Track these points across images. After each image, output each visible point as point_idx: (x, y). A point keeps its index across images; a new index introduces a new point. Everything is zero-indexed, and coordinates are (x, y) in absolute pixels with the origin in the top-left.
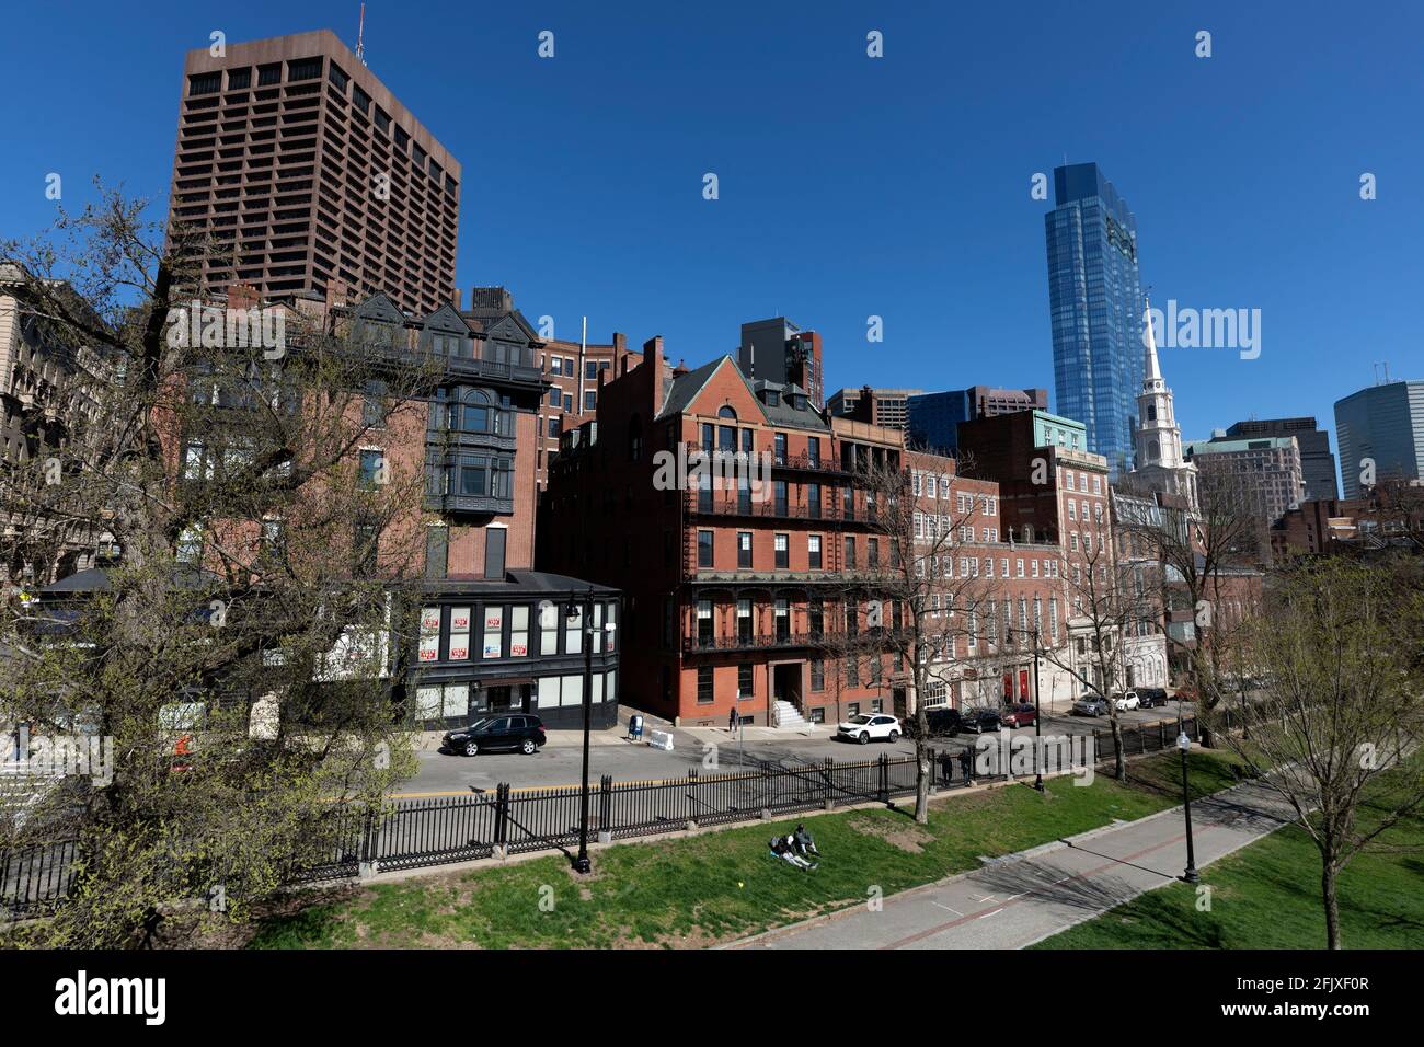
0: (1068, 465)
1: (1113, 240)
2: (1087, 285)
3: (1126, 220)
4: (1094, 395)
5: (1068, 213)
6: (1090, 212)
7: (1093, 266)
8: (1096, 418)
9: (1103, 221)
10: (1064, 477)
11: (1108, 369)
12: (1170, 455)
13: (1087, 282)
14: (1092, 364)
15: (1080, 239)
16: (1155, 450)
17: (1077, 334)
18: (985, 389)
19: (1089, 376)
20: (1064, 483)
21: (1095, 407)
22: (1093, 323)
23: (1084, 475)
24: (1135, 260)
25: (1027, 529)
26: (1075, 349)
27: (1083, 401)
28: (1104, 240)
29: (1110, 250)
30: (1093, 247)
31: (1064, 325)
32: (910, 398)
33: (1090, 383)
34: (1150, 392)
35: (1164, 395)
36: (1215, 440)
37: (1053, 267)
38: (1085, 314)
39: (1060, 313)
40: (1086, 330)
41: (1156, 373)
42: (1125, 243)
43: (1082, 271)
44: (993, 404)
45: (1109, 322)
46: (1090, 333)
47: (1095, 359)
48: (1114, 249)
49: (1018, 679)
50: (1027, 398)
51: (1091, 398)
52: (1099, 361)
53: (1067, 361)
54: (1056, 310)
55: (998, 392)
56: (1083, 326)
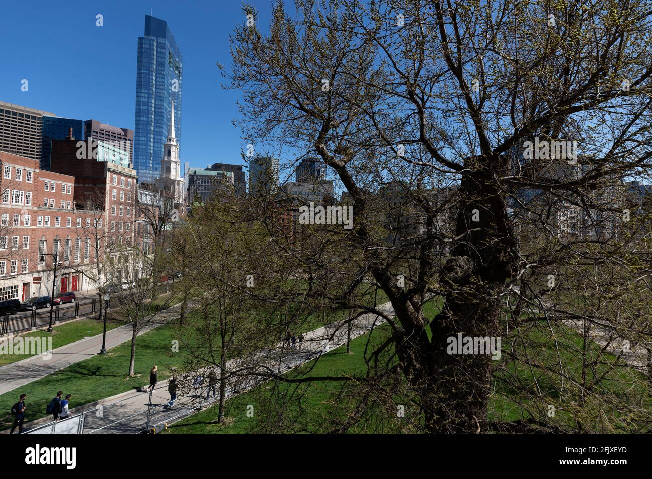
0: (114, 172)
1: (171, 64)
2: (156, 82)
3: (178, 56)
4: (154, 139)
5: (150, 42)
6: (161, 46)
7: (160, 74)
8: (154, 150)
9: (167, 53)
10: (112, 178)
11: (162, 128)
12: (175, 174)
13: (156, 81)
14: (155, 123)
15: (155, 58)
16: (168, 170)
17: (148, 106)
18: (98, 123)
19: (153, 129)
20: (111, 181)
21: (154, 145)
22: (157, 103)
23: (123, 178)
24: (181, 78)
25: (89, 203)
26: (147, 113)
27: (148, 141)
28: (167, 63)
29: (169, 69)
30: (161, 64)
31: (142, 99)
32: (43, 117)
33: (152, 132)
34: (169, 143)
35: (175, 146)
36: (207, 169)
37: (140, 67)
38: (154, 97)
39: (141, 92)
40: (153, 105)
41: (173, 135)
42: (177, 68)
43: (155, 74)
44: (102, 132)
45: (165, 105)
46: (155, 108)
47: (156, 121)
48: (171, 69)
49: (71, 280)
50: (123, 133)
51: (152, 140)
52: (158, 123)
53: (142, 119)
54: (139, 90)
55: (106, 126)
56: (152, 103)
